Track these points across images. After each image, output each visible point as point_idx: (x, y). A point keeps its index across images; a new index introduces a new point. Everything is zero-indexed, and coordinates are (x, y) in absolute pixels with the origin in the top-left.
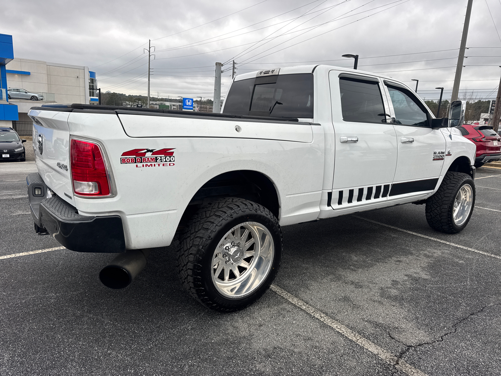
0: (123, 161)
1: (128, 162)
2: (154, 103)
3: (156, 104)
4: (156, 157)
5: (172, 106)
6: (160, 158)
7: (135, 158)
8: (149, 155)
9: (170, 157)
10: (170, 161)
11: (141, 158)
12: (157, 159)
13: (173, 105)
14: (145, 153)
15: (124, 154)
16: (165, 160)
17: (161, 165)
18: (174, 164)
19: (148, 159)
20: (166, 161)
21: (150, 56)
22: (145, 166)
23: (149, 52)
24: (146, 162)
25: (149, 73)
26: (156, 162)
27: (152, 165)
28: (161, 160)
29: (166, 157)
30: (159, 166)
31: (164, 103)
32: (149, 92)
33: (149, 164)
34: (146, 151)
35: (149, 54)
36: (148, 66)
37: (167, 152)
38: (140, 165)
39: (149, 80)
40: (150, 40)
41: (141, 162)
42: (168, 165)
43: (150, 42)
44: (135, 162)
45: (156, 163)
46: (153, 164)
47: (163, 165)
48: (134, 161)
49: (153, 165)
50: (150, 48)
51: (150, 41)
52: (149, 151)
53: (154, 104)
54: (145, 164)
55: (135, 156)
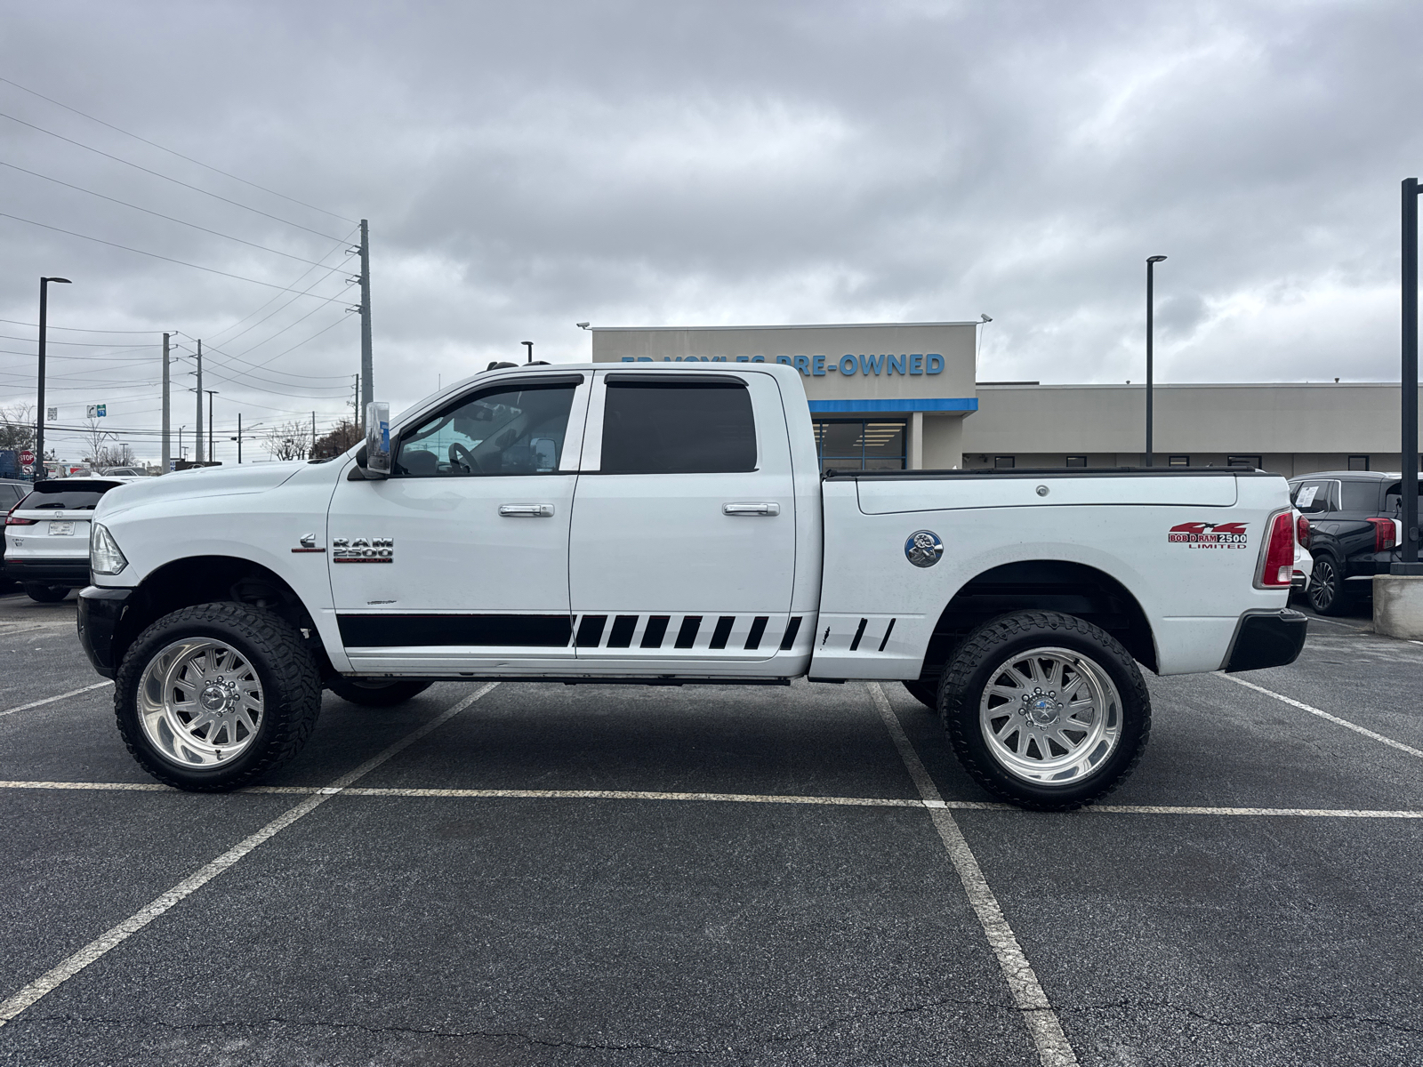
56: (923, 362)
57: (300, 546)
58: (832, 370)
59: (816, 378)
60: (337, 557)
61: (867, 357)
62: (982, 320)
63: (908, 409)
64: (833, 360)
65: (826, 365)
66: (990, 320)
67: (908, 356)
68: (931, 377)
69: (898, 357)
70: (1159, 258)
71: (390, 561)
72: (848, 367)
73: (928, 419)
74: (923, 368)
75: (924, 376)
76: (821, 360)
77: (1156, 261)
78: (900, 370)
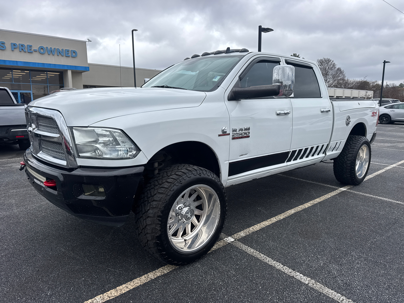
56: (70, 52)
57: (221, 133)
58: (35, 51)
59: (29, 53)
60: (234, 137)
61: (49, 48)
62: (88, 41)
63: (66, 68)
64: (35, 47)
65: (33, 49)
66: (91, 41)
67: (64, 49)
68: (73, 58)
69: (61, 49)
70: (136, 30)
71: (249, 137)
72: (42, 51)
73: (73, 73)
74: (70, 54)
75: (71, 58)
76: (31, 46)
77: (135, 31)
78: (62, 54)
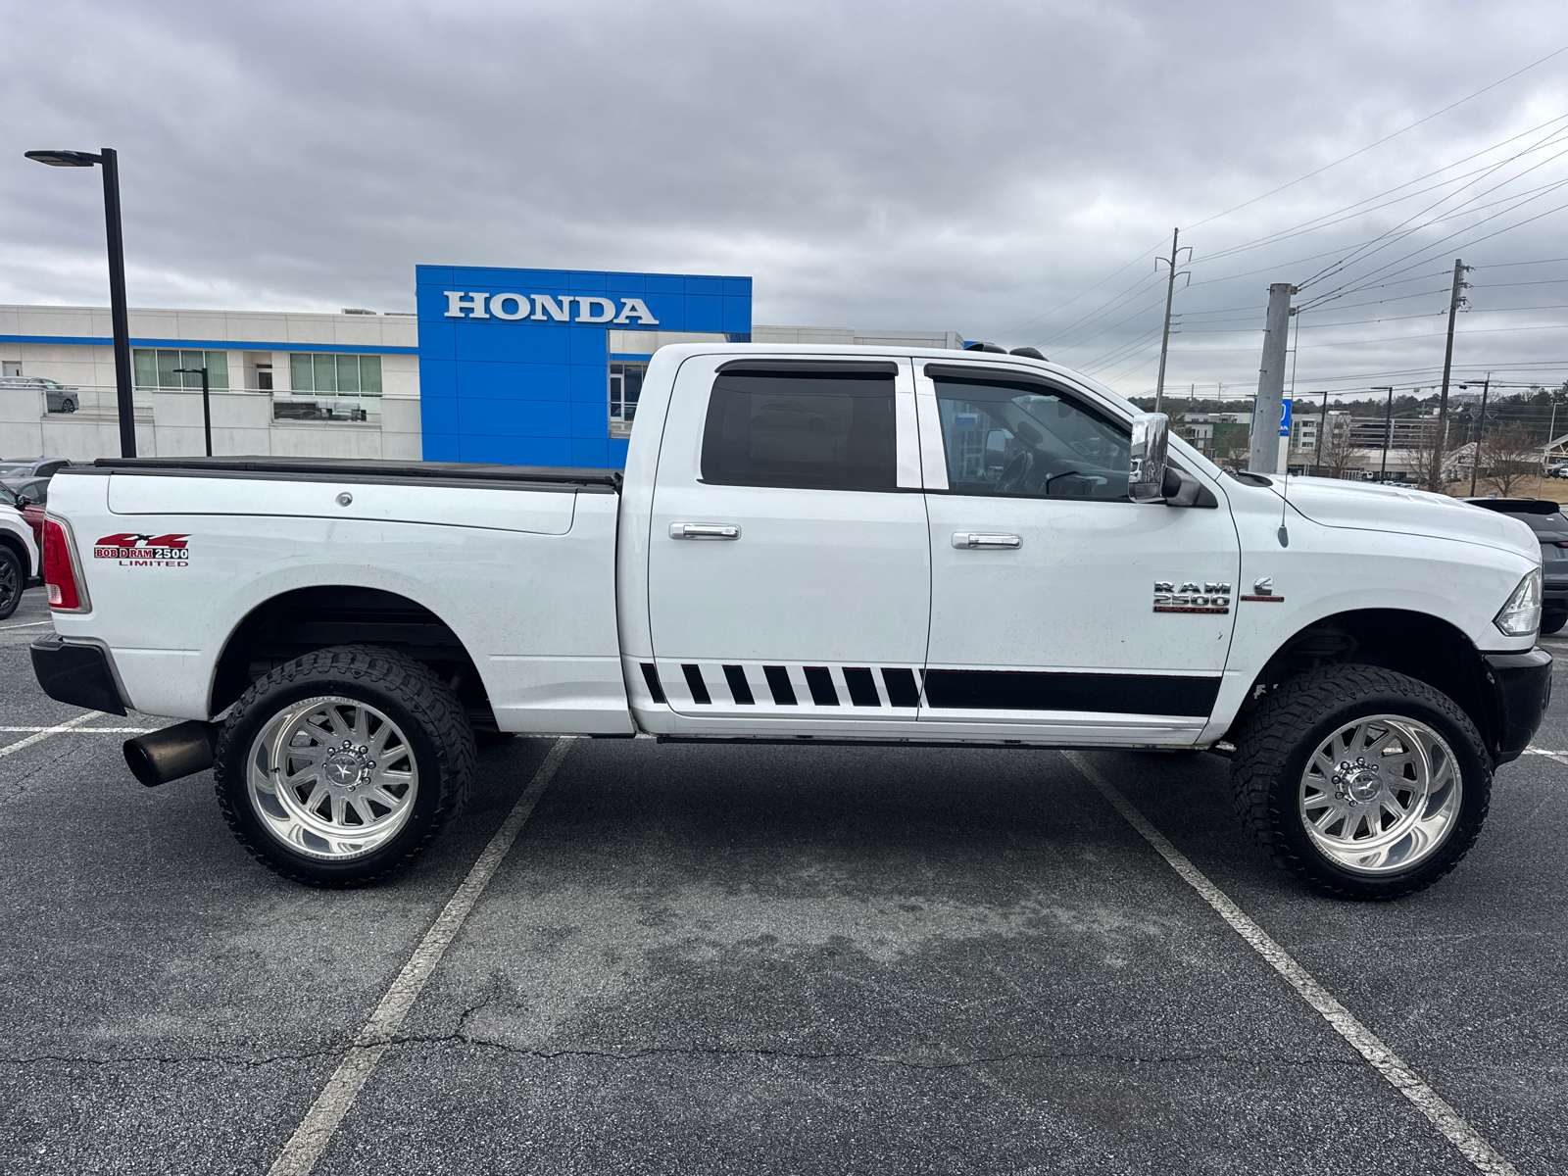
0: (98, 554)
1: (107, 556)
2: (1201, 417)
3: (1206, 422)
4: (154, 550)
5: (1301, 424)
6: (161, 552)
7: (118, 549)
8: (141, 544)
9: (180, 550)
10: (180, 557)
11: (128, 550)
12: (155, 553)
13: (1305, 424)
14: (136, 540)
15: (101, 542)
16: (169, 555)
17: (163, 564)
18: (187, 564)
19: (140, 551)
20: (172, 557)
21: (1172, 277)
22: (134, 563)
23: (1173, 264)
24: (137, 557)
25: (1167, 328)
26: (154, 557)
27: (146, 563)
28: (163, 554)
29: (172, 550)
30: (159, 565)
31: (1232, 418)
32: (1162, 386)
33: (141, 561)
34: (137, 537)
35: (1170, 271)
36: (1166, 307)
37: (174, 542)
38: (125, 561)
39: (1164, 350)
40: (1176, 229)
41: (128, 557)
42: (176, 564)
43: (1178, 235)
44: (118, 557)
45: (153, 560)
46: (148, 561)
47: (167, 564)
48: (117, 554)
49: (148, 564)
50: (1175, 252)
51: (1176, 233)
52: (141, 537)
53: (1201, 420)
54: (134, 560)
55: (117, 546)
